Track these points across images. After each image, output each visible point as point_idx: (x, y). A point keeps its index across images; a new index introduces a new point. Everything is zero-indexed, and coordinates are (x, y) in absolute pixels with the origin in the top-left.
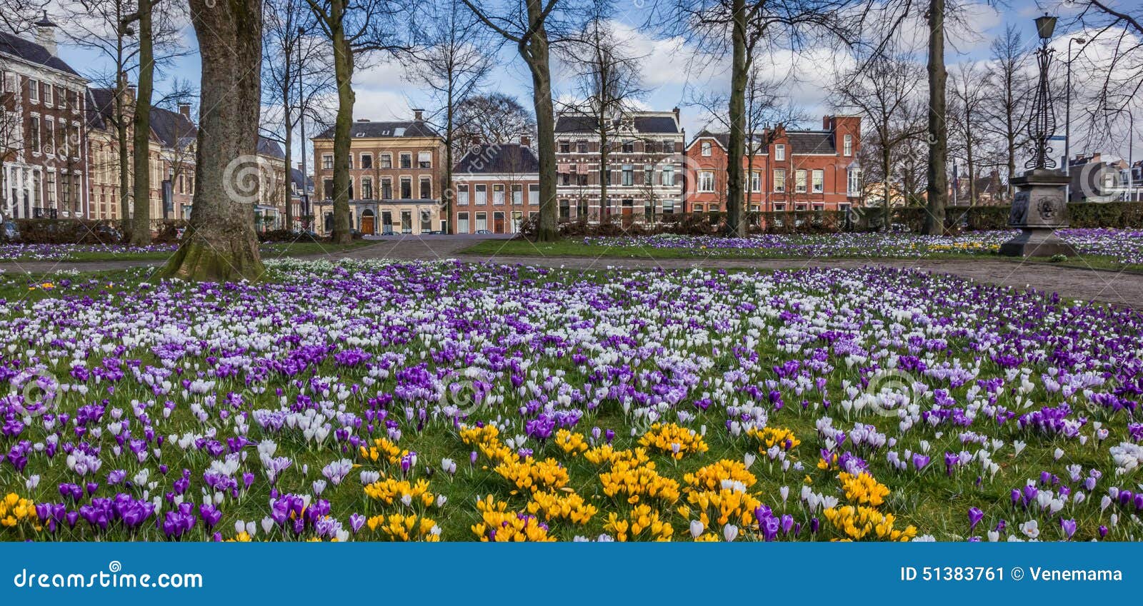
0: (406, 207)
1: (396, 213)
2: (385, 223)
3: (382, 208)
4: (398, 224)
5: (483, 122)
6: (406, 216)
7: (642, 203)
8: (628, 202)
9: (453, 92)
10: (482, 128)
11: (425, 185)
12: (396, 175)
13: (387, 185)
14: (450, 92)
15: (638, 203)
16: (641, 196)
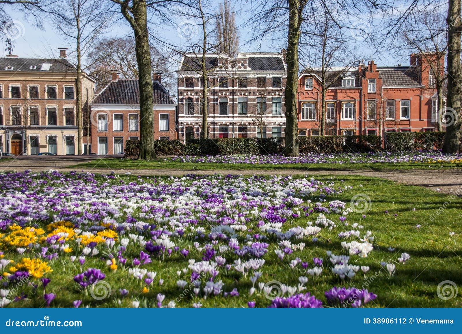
0: (53, 132)
1: (43, 137)
2: (32, 146)
3: (30, 133)
4: (45, 147)
5: (122, 59)
6: (52, 141)
7: (254, 130)
8: (243, 128)
9: (81, 39)
10: (121, 65)
11: (69, 113)
12: (43, 104)
13: (34, 113)
14: (78, 38)
15: (250, 129)
16: (254, 124)
